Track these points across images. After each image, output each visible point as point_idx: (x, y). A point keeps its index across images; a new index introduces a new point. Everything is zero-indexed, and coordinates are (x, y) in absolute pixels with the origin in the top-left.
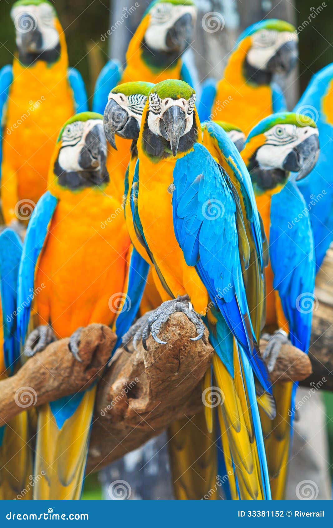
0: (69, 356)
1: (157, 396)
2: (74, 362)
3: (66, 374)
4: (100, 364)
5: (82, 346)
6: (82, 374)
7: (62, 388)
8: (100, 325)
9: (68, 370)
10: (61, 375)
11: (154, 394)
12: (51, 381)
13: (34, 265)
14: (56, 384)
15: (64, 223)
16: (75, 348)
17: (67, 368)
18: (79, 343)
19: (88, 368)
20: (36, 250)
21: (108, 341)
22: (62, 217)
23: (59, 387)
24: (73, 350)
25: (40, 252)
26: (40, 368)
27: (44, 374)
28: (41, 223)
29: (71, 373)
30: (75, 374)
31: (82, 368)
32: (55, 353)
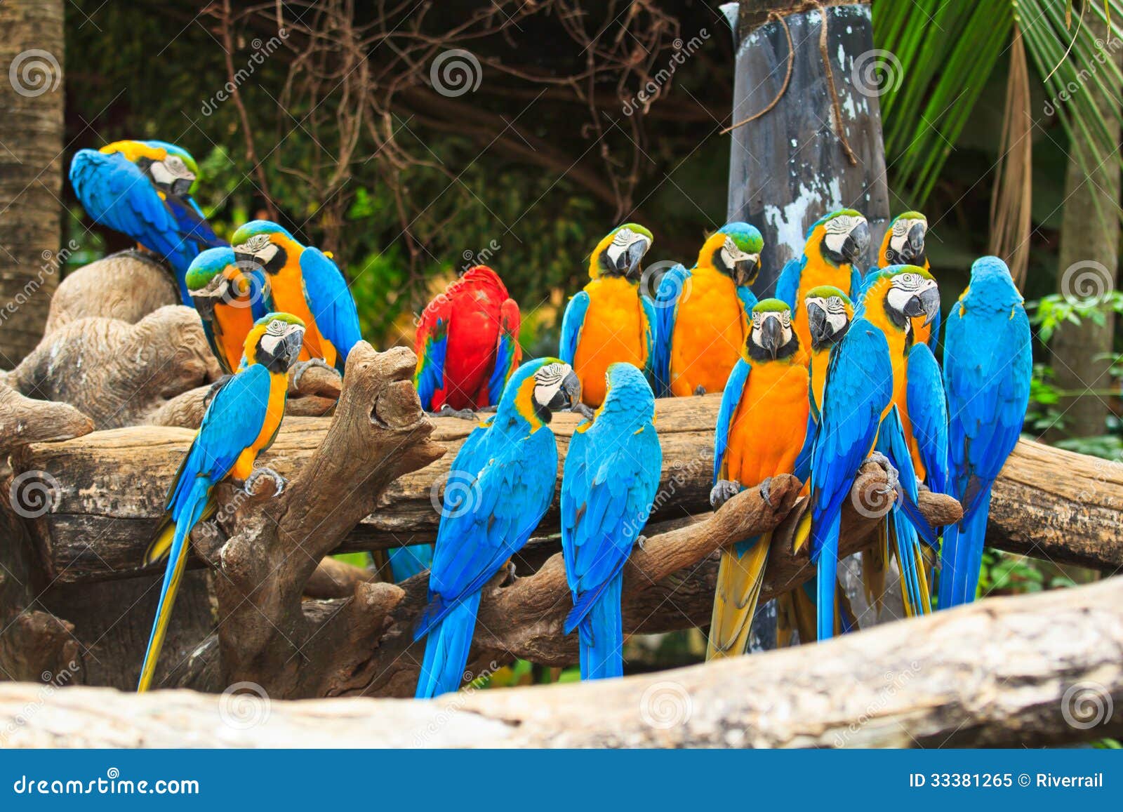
0: (762, 502)
1: (845, 534)
2: (765, 506)
3: (758, 517)
4: (786, 508)
5: (772, 493)
6: (771, 518)
7: (753, 529)
8: (789, 475)
9: (759, 514)
10: (753, 518)
11: (843, 532)
12: (744, 522)
13: (730, 418)
14: (748, 526)
15: (756, 387)
16: (767, 496)
17: (759, 512)
18: (769, 490)
19: (776, 512)
20: (732, 406)
21: (794, 489)
22: (753, 381)
23: (750, 529)
24: (765, 496)
25: (735, 408)
26: (735, 512)
27: (737, 517)
28: (736, 382)
29: (762, 516)
30: (765, 517)
31: (772, 513)
32: (748, 499)
